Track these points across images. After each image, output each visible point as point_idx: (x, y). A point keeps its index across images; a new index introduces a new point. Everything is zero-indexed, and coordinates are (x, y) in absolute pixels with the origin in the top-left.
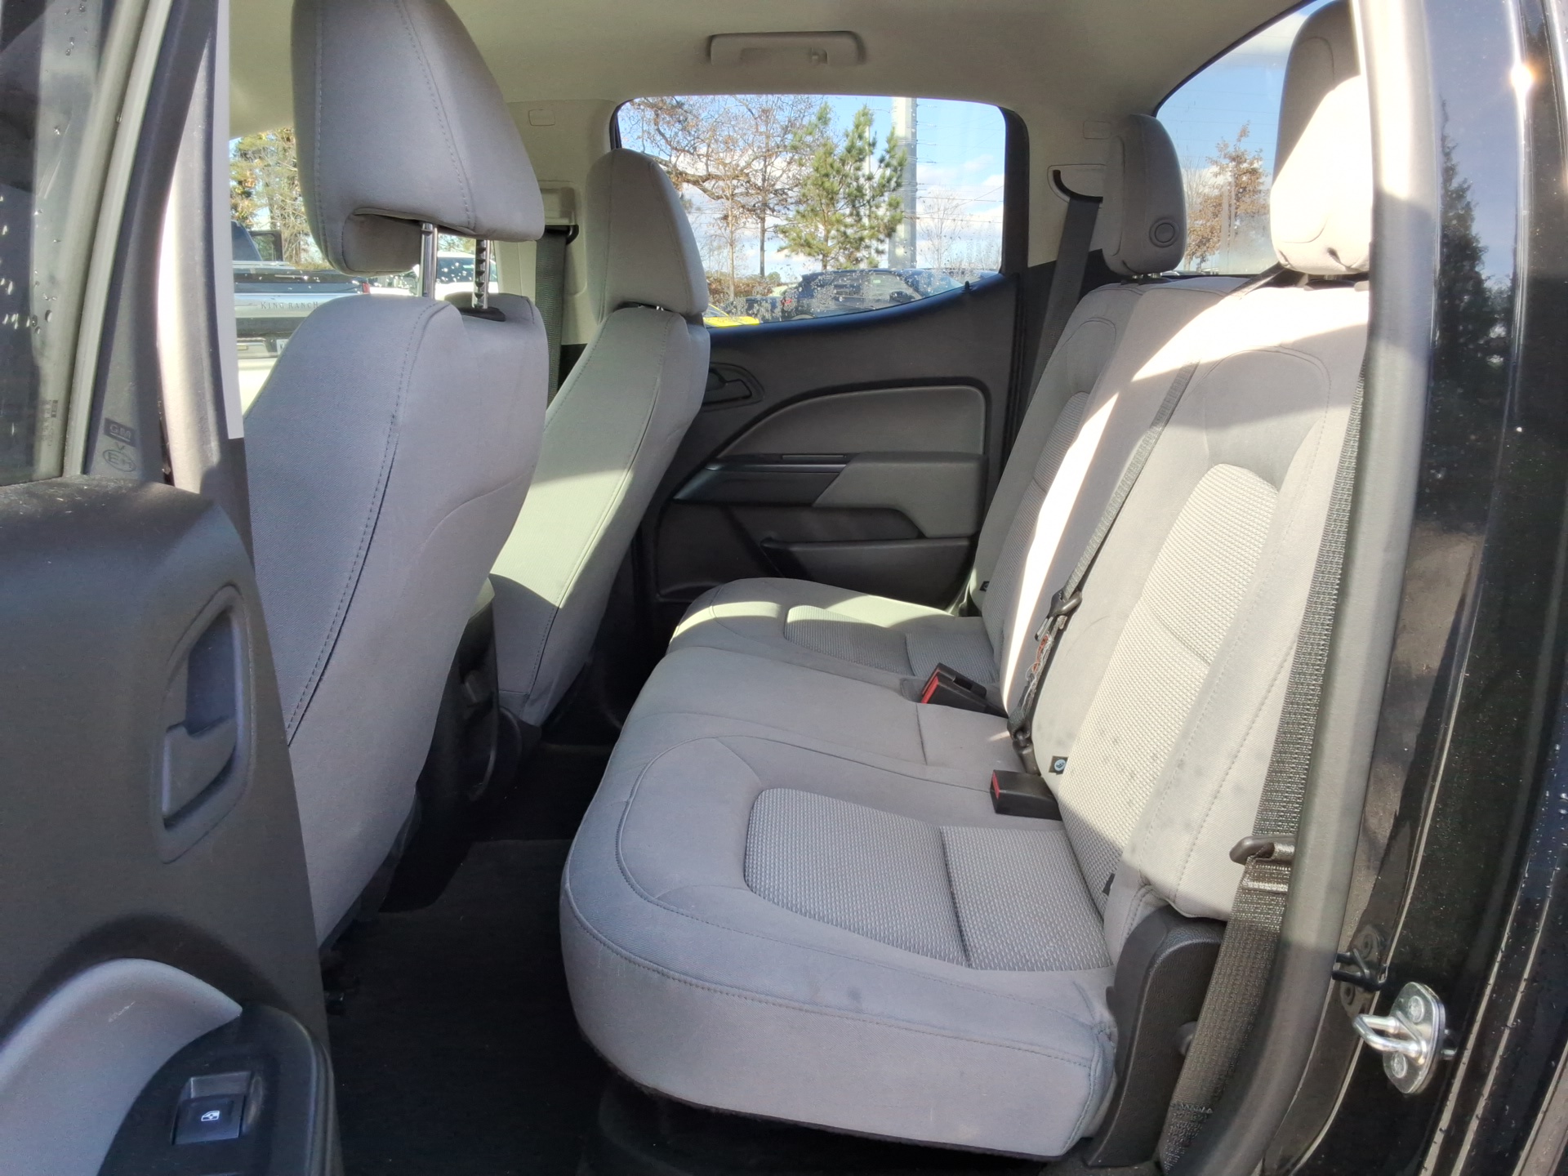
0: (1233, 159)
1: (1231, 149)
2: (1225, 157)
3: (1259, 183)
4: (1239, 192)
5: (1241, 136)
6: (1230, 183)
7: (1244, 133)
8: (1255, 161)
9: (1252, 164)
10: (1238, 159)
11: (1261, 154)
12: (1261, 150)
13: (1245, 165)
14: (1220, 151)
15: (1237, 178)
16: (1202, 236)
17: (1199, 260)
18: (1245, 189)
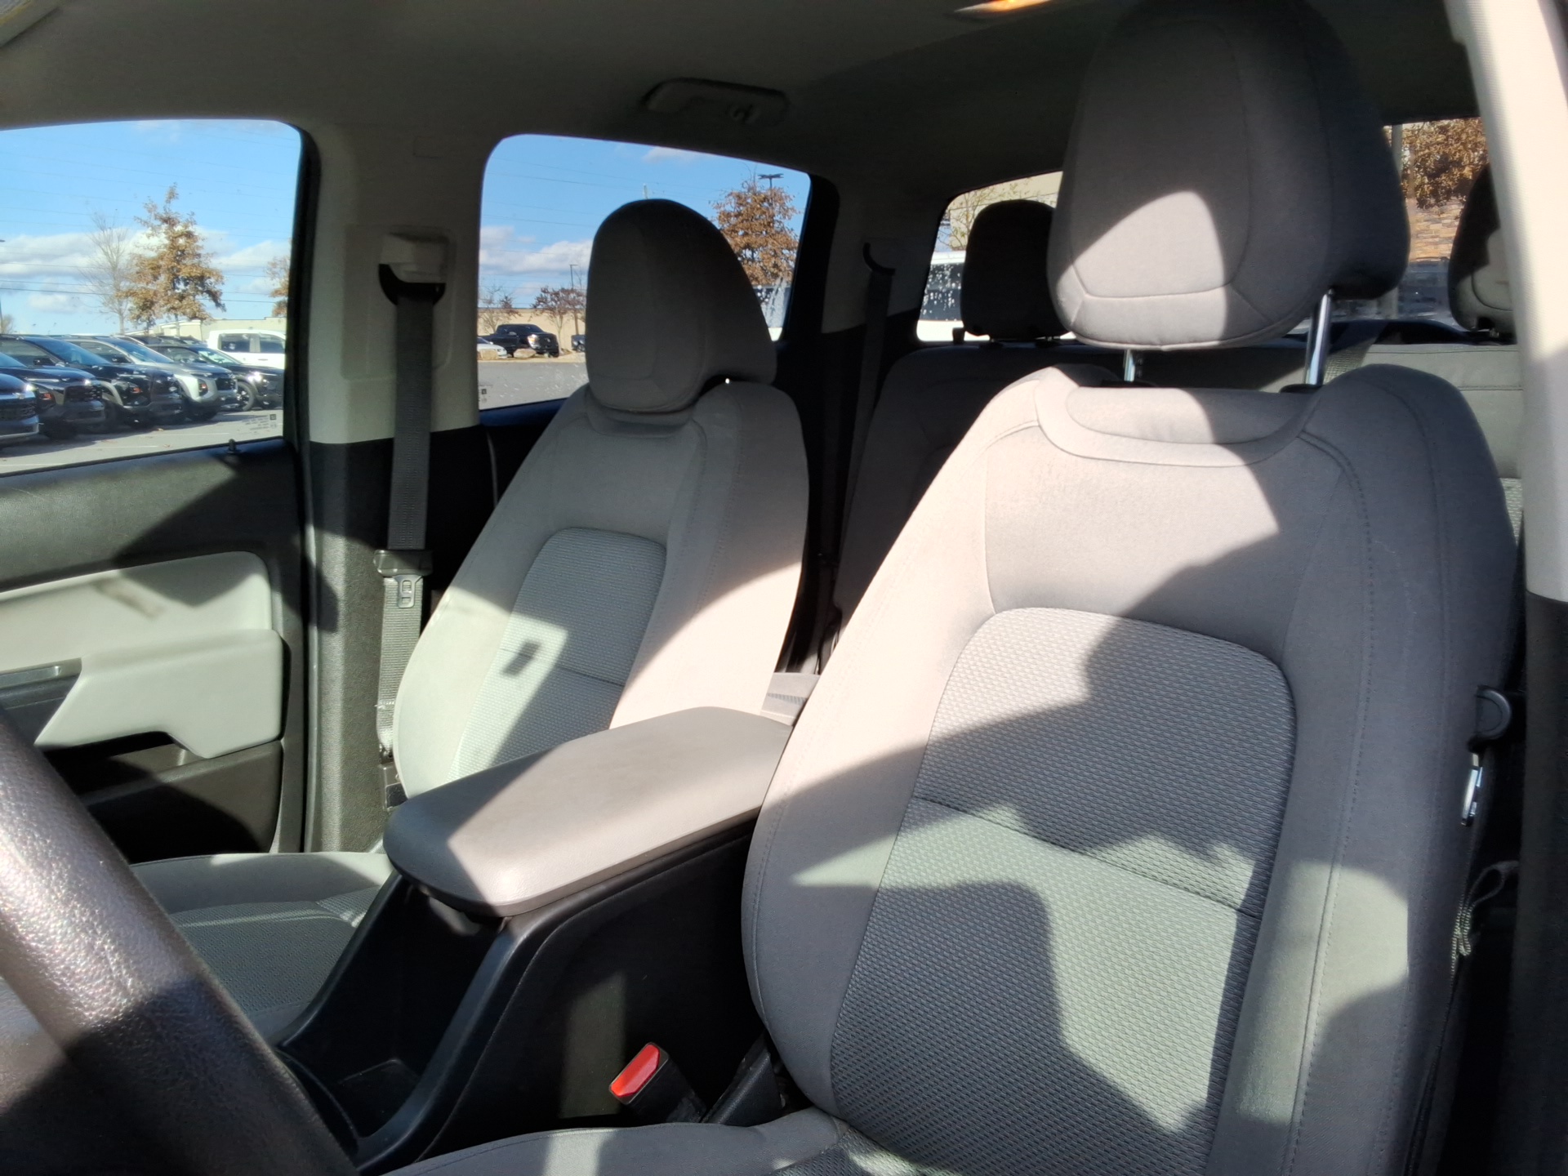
0: (166, 221)
1: (161, 211)
2: (156, 219)
3: (198, 247)
4: (178, 255)
5: (170, 198)
6: (165, 246)
7: (172, 195)
8: (190, 224)
9: (186, 227)
10: (169, 221)
11: (194, 217)
12: (193, 214)
13: (179, 228)
14: (150, 211)
15: (173, 241)
16: (146, 299)
17: (145, 324)
18: (183, 251)
